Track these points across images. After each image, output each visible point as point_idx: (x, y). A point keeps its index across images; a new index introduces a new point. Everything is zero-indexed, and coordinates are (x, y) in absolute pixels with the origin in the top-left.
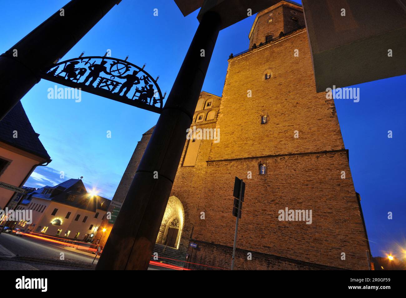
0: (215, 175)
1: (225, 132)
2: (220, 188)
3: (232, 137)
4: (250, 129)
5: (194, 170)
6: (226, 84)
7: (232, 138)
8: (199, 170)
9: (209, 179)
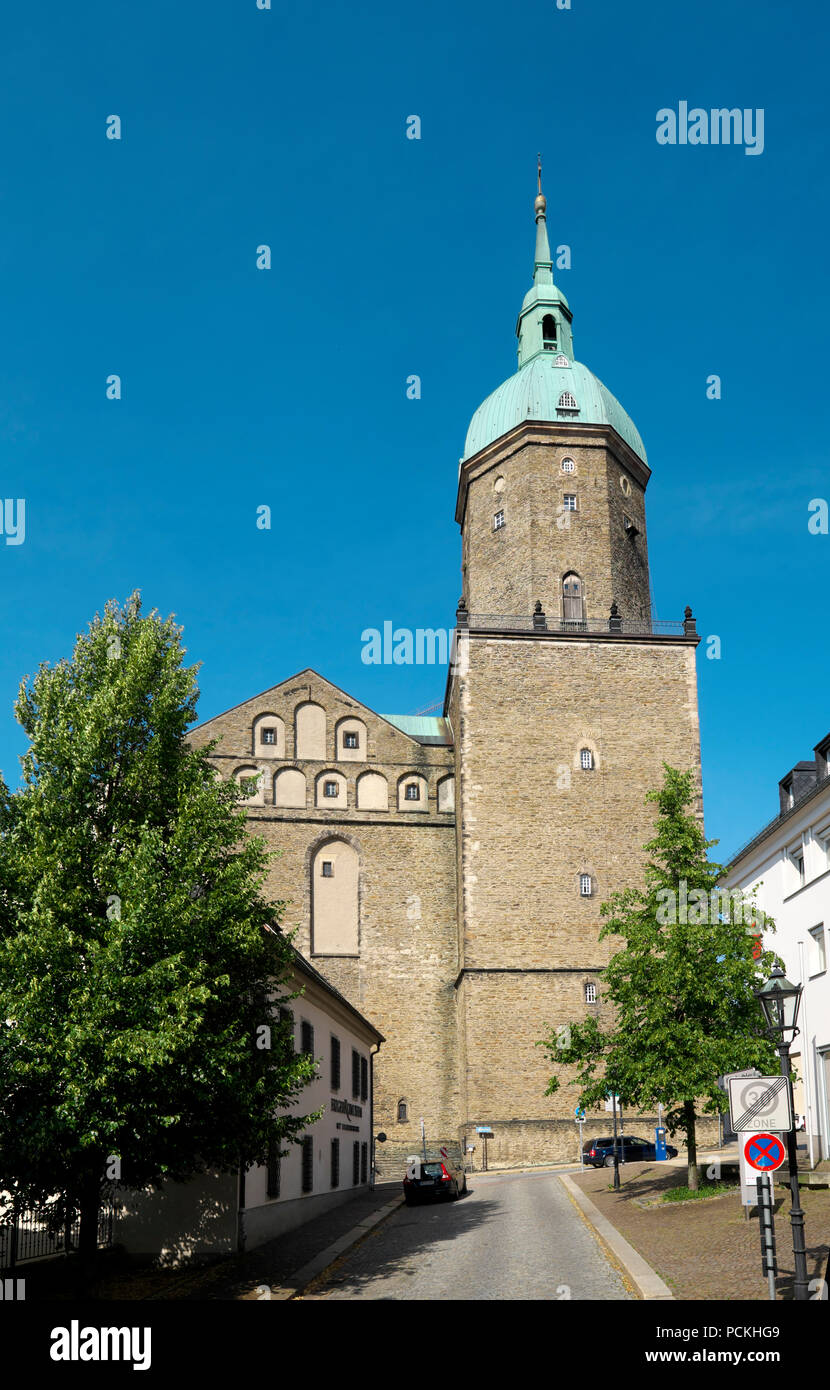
0: (492, 1001)
1: (496, 898)
2: (510, 1028)
3: (517, 916)
4: (557, 903)
5: (363, 967)
6: (466, 736)
7: (517, 918)
8: (378, 967)
9: (479, 1010)
